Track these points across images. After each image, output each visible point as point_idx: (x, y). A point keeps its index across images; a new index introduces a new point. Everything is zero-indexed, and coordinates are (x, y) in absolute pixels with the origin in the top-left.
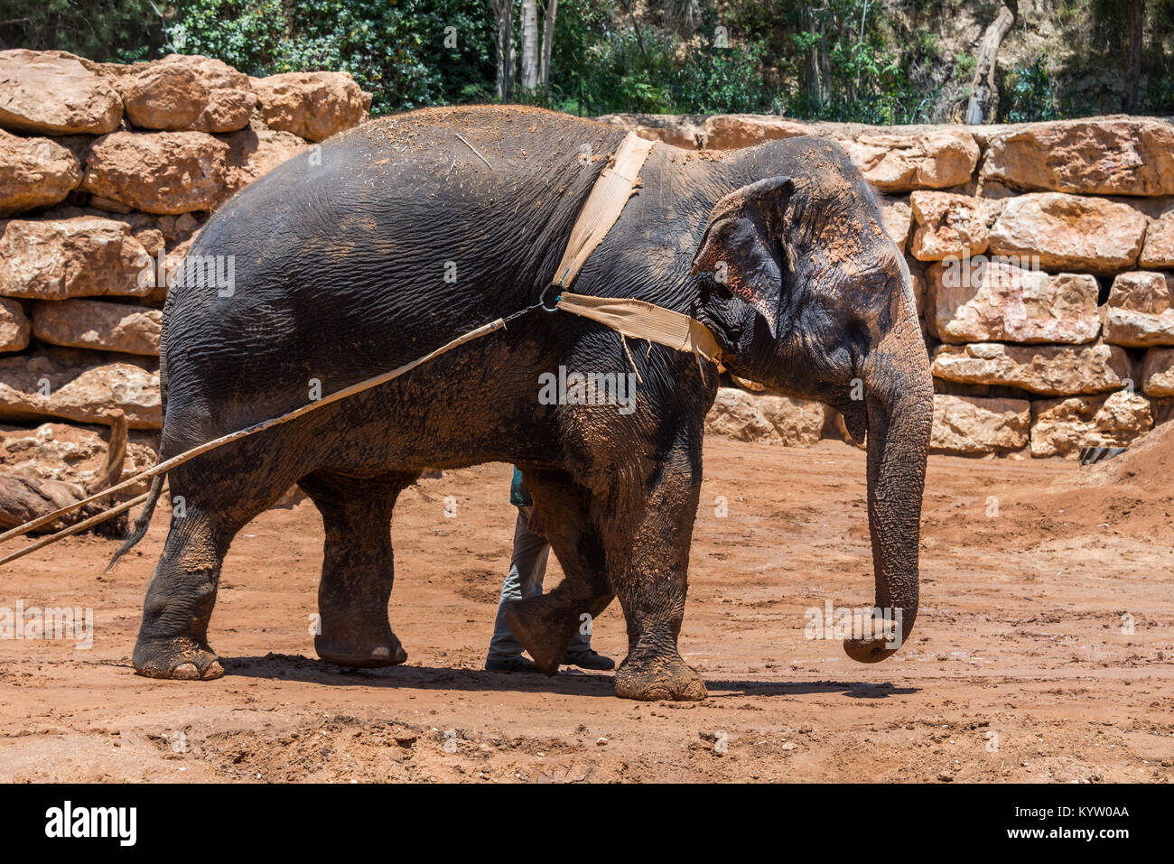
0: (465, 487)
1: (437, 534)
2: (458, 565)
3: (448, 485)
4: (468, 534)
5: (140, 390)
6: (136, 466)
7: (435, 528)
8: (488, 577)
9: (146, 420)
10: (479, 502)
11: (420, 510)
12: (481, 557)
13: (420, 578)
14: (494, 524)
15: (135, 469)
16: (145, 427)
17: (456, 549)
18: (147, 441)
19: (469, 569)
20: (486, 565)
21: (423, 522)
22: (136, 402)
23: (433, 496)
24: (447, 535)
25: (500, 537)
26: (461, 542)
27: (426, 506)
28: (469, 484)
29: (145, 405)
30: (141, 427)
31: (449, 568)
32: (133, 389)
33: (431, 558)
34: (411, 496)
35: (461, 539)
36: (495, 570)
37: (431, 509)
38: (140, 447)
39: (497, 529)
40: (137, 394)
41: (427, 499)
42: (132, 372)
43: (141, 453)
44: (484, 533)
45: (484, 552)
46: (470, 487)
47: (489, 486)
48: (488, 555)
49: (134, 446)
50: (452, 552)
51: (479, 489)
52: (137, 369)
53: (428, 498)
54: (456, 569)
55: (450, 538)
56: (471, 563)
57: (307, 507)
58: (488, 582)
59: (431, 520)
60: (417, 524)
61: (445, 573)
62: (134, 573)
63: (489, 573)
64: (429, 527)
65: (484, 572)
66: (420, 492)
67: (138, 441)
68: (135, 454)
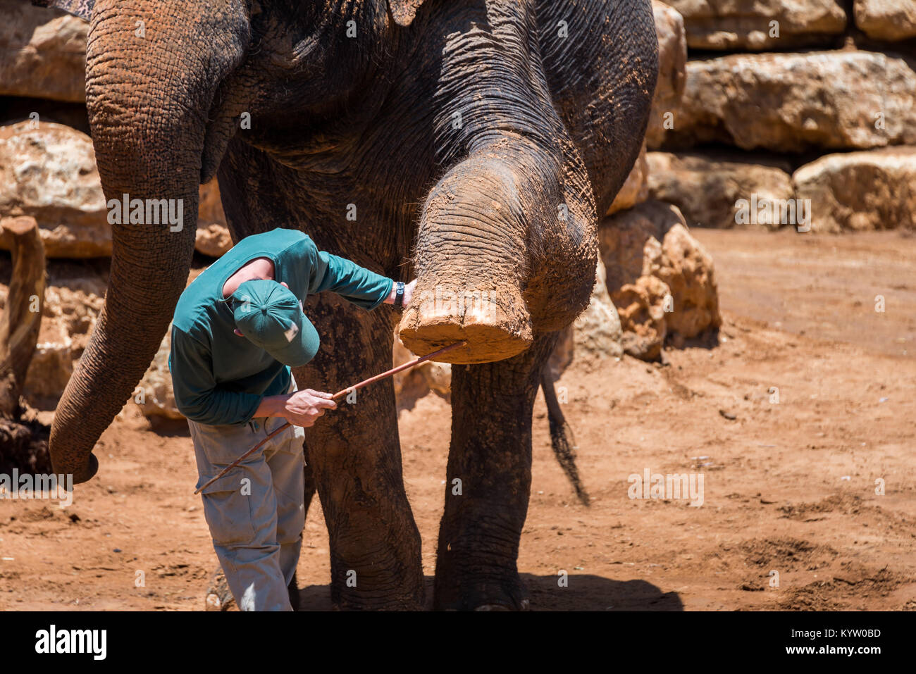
0: (766, 366)
1: (699, 467)
2: (738, 529)
3: (730, 362)
4: (767, 465)
5: (75, 176)
6: (71, 334)
7: (696, 455)
8: (800, 556)
9: (87, 238)
10: (794, 397)
11: (667, 416)
12: (788, 512)
13: (655, 558)
14: (822, 442)
15: (68, 342)
16: (88, 254)
17: (737, 496)
18: (90, 283)
19: (760, 538)
20: (797, 530)
21: (673, 440)
22: (67, 202)
23: (695, 385)
24: (720, 468)
25: (833, 470)
26: (748, 483)
27: (681, 406)
28: (775, 358)
29: (85, 207)
30: (77, 253)
31: (718, 537)
32: (59, 174)
33: (683, 516)
34: (650, 388)
35: (750, 475)
36: (813, 541)
37: (690, 414)
38: (77, 295)
39: (827, 453)
40: (69, 185)
41: (684, 393)
42: (58, 139)
43: (80, 310)
44: (800, 462)
45: (795, 502)
46: (778, 365)
47: (816, 363)
48: (804, 509)
49: (65, 293)
50: (727, 502)
51: (795, 369)
52: (68, 132)
53: (685, 391)
54: (734, 539)
55: (727, 474)
56: (767, 526)
57: (429, 414)
58: (798, 565)
59: (692, 437)
60: (660, 446)
61: (710, 547)
62: (59, 559)
63: (802, 547)
64: (685, 451)
65: (791, 544)
66: (669, 377)
67: (74, 283)
68: (68, 311)
